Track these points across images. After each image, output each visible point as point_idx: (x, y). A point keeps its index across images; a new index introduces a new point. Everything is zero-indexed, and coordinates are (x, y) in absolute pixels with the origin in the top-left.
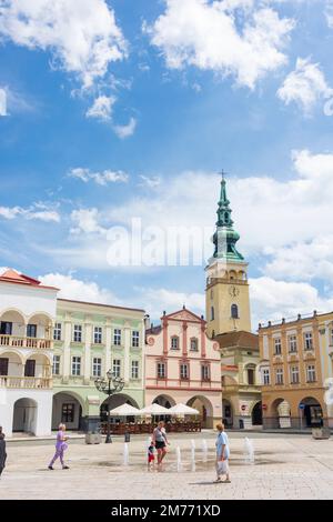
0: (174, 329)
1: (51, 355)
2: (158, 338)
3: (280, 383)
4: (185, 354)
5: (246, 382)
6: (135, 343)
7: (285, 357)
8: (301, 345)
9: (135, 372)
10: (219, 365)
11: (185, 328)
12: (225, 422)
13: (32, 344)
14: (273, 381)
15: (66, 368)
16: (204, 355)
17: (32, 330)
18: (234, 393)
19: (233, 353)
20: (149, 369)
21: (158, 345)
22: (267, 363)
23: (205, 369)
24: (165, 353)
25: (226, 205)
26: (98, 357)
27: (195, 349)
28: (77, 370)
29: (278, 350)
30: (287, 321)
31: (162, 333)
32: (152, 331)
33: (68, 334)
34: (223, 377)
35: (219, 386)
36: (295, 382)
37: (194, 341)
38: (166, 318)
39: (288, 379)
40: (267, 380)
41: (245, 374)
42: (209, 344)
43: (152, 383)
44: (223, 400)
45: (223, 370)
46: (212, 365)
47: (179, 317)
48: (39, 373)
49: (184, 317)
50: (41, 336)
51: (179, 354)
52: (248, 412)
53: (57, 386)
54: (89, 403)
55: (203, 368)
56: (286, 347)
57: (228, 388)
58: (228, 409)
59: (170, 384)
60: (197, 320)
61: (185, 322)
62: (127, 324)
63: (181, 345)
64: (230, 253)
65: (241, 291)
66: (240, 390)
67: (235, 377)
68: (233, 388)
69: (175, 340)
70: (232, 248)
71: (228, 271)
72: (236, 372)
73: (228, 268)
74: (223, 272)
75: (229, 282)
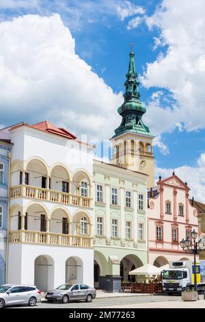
2: (157, 202)
4: (175, 219)
6: (141, 205)
9: (141, 234)
11: (175, 193)
16: (188, 221)
20: (151, 231)
21: (156, 208)
24: (162, 216)
27: (181, 215)
38: (161, 184)
43: (154, 245)
49: (174, 182)
51: (171, 218)
54: (111, 262)
59: (165, 247)
60: (183, 187)
61: (175, 187)
62: (135, 186)
63: (172, 210)
64: (138, 125)
65: (147, 161)
69: (168, 205)
70: (140, 121)
71: (137, 142)
73: (137, 140)
74: (132, 143)
75: (137, 153)
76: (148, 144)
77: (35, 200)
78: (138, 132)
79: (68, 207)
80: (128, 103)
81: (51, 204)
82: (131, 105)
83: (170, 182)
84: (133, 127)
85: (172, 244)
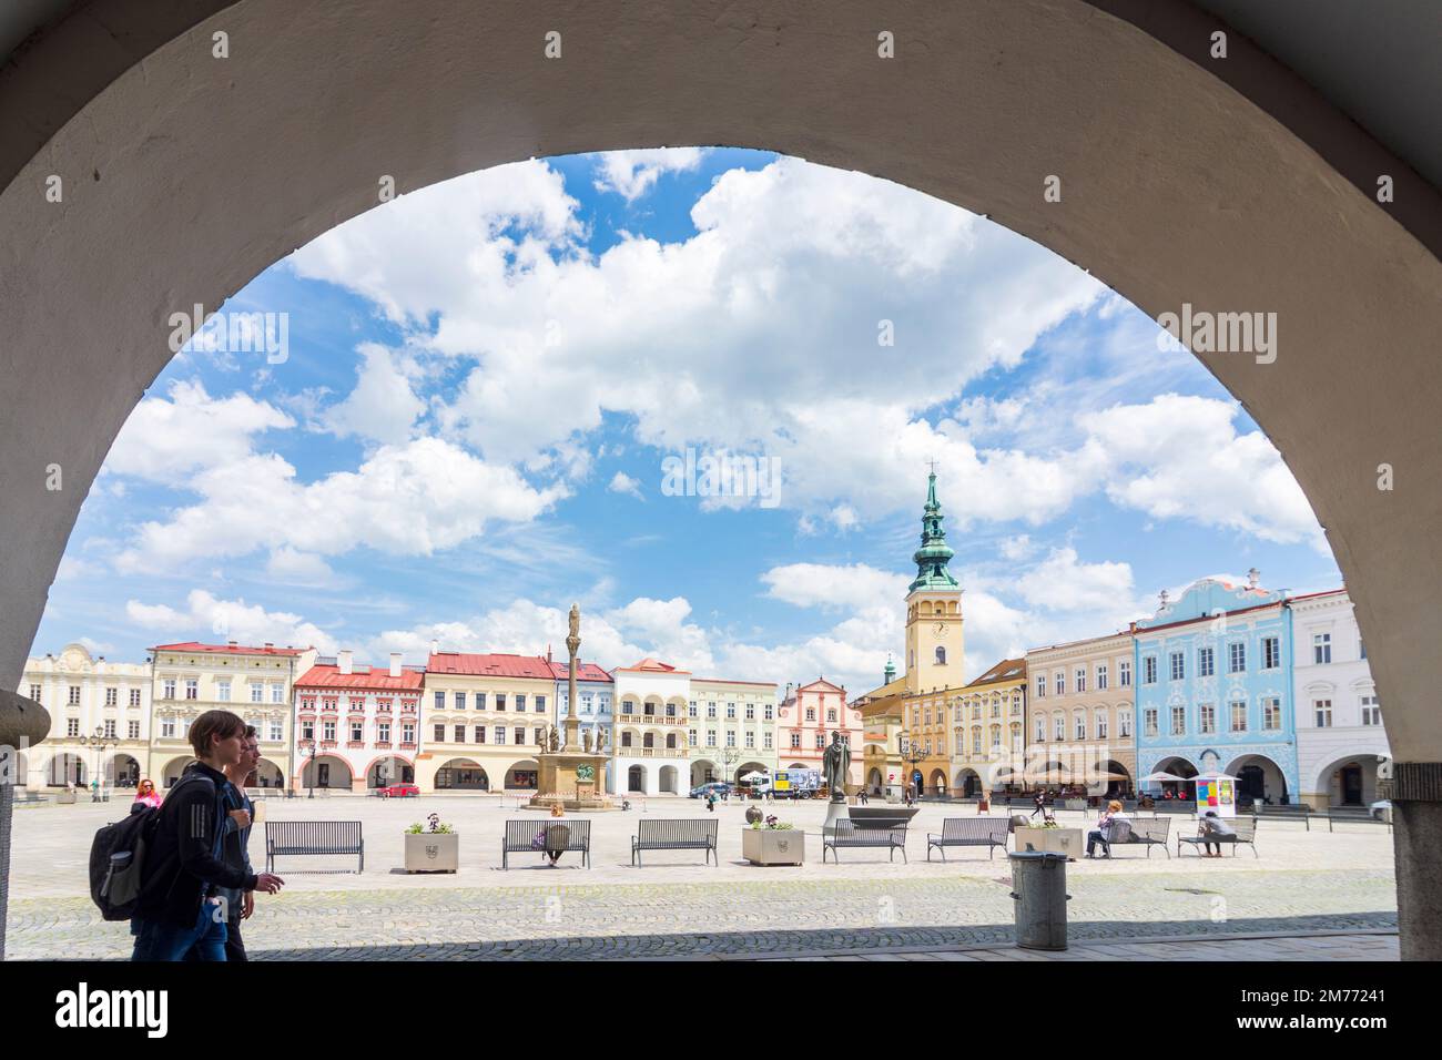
0: (809, 700)
1: (687, 729)
2: (793, 710)
4: (822, 725)
5: (896, 751)
6: (768, 716)
7: (922, 729)
8: (934, 719)
9: (769, 744)
10: (861, 734)
11: (822, 699)
13: (671, 721)
15: (702, 739)
17: (671, 710)
18: (882, 761)
19: (883, 721)
20: (783, 740)
21: (792, 716)
22: (909, 734)
24: (800, 724)
25: (935, 510)
26: (731, 730)
27: (833, 719)
28: (712, 741)
29: (917, 721)
30: (925, 693)
31: (796, 705)
32: (787, 703)
33: (703, 710)
34: (866, 746)
35: (860, 756)
37: (832, 711)
38: (800, 691)
41: (896, 741)
42: (851, 714)
43: (787, 753)
46: (854, 734)
47: (815, 688)
48: (680, 745)
49: (821, 688)
50: (680, 714)
51: (816, 724)
52: (898, 781)
53: (695, 756)
56: (922, 720)
59: (804, 753)
60: (835, 691)
61: (822, 692)
62: (759, 698)
63: (817, 716)
64: (937, 578)
65: (951, 627)
66: (889, 759)
67: (884, 746)
68: (882, 757)
69: (810, 712)
70: (942, 570)
71: (933, 602)
72: (884, 741)
73: (933, 599)
74: (926, 605)
75: (934, 617)
76: (954, 602)
77: (632, 724)
78: (935, 587)
79: (665, 727)
80: (923, 550)
81: (646, 726)
84: (928, 582)
85: (816, 750)
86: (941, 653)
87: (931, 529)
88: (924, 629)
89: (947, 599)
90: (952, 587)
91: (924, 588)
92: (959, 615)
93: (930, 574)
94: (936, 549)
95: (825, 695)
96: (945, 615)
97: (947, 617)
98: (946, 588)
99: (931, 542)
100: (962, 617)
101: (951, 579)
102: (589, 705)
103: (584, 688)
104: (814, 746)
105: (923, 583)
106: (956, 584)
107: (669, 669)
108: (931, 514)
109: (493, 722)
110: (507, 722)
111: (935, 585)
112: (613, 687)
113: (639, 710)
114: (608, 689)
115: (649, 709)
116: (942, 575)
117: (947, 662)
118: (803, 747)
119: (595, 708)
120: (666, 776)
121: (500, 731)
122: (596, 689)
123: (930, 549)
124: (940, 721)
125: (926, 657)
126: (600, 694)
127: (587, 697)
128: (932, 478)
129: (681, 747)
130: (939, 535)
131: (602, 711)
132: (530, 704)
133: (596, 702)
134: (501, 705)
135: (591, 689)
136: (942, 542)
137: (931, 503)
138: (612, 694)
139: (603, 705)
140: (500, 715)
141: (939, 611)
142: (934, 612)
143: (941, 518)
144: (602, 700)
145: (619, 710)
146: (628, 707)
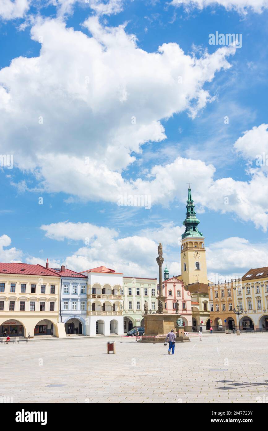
0: (170, 287)
1: (122, 302)
3: (218, 311)
4: (175, 298)
5: (203, 309)
7: (220, 299)
8: (226, 294)
10: (190, 302)
11: (174, 286)
12: (193, 328)
13: (115, 297)
14: (215, 310)
15: (126, 306)
16: (183, 298)
18: (197, 315)
19: (196, 296)
22: (212, 302)
23: (184, 304)
25: (191, 203)
26: (138, 301)
27: (179, 295)
28: (130, 307)
29: (217, 296)
31: (164, 289)
33: (126, 292)
34: (192, 308)
35: (190, 312)
36: (224, 310)
37: (179, 292)
39: (221, 309)
40: (212, 309)
41: (203, 306)
42: (186, 292)
44: (193, 318)
45: (192, 304)
46: (187, 302)
48: (117, 309)
49: (174, 281)
50: (117, 294)
51: (172, 298)
52: (204, 324)
53: (124, 314)
54: (136, 321)
55: (183, 304)
56: (220, 295)
57: (195, 313)
58: (195, 322)
60: (180, 282)
61: (175, 283)
62: (150, 286)
63: (173, 294)
64: (194, 232)
65: (201, 253)
66: (201, 313)
67: (198, 307)
68: (197, 313)
69: (170, 292)
70: (196, 229)
71: (193, 242)
72: (198, 305)
73: (193, 241)
74: (190, 243)
75: (194, 249)
76: (201, 243)
77: (97, 299)
78: (194, 236)
79: (111, 300)
80: (187, 220)
81: (103, 300)
82: (189, 221)
83: (172, 281)
84: (191, 234)
85: (173, 310)
86: (197, 265)
87: (190, 211)
88: (191, 254)
89: (199, 241)
90: (200, 236)
91: (189, 236)
92: (204, 248)
93: (191, 230)
94: (193, 220)
95: (176, 284)
96: (198, 248)
97: (199, 249)
98: (198, 236)
99: (191, 217)
100: (205, 249)
101: (200, 233)
102: (76, 289)
103: (74, 281)
104: (172, 309)
105: (189, 234)
106: (201, 235)
107: (113, 271)
108: (190, 205)
109: (29, 299)
110: (36, 299)
111: (194, 235)
112: (87, 280)
113: (99, 292)
114: (85, 282)
115: (104, 291)
116: (196, 231)
117: (200, 269)
118: (168, 309)
119: (79, 291)
120: (113, 325)
121: (33, 304)
122: (79, 282)
123: (191, 219)
124: (229, 296)
125: (192, 267)
126: (81, 284)
127: (75, 285)
128: (189, 190)
129: (117, 311)
130: (194, 214)
131: (82, 293)
132: (48, 289)
133: (79, 288)
134: (33, 290)
135: (77, 281)
136: (195, 217)
137: (189, 200)
138: (87, 284)
139: (82, 290)
140: (33, 295)
141: (196, 246)
142: (194, 247)
143: (194, 207)
144: (82, 287)
145: (90, 292)
146: (94, 290)
